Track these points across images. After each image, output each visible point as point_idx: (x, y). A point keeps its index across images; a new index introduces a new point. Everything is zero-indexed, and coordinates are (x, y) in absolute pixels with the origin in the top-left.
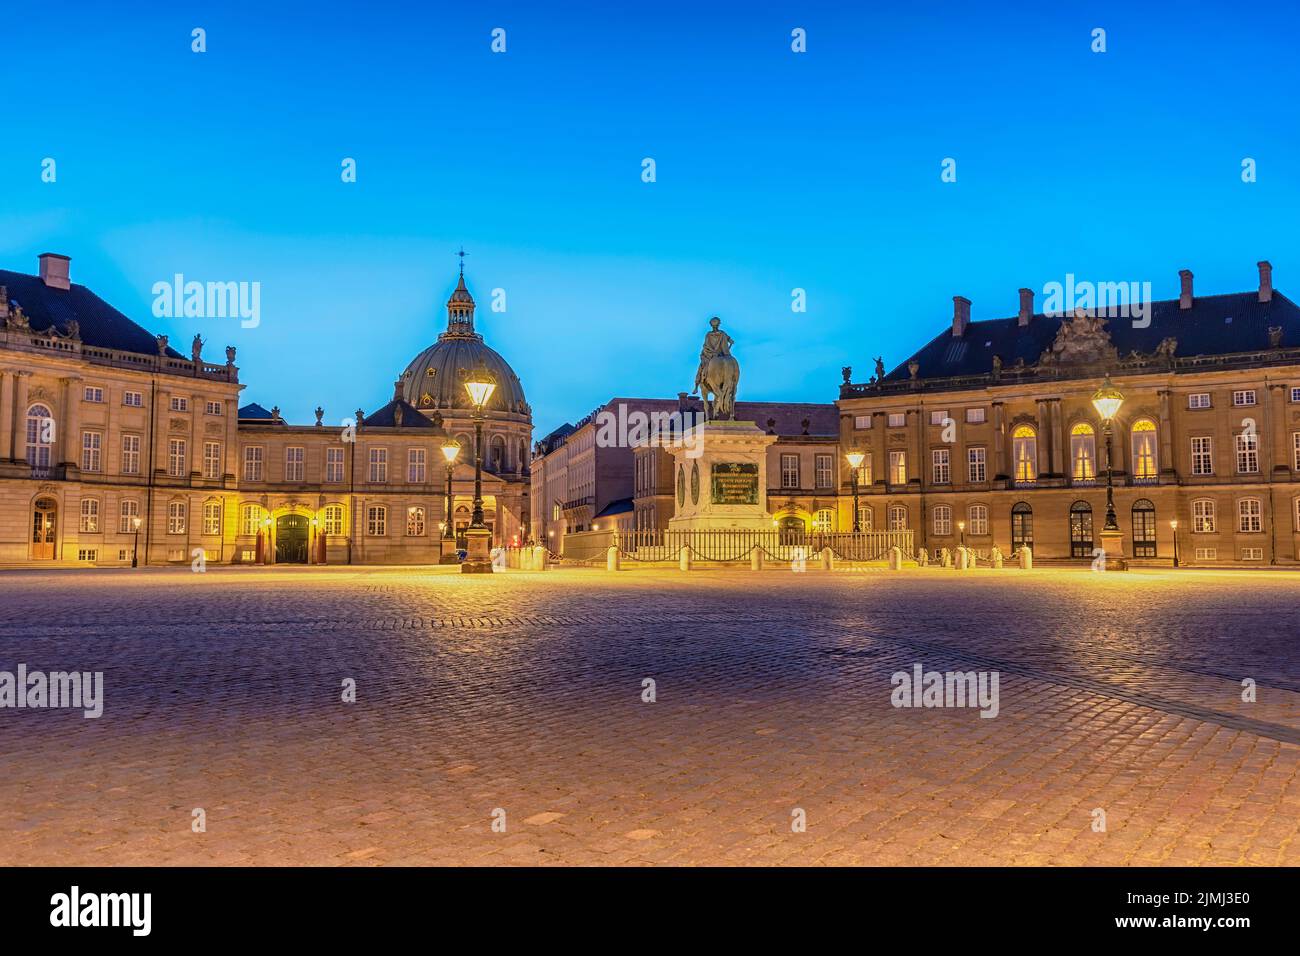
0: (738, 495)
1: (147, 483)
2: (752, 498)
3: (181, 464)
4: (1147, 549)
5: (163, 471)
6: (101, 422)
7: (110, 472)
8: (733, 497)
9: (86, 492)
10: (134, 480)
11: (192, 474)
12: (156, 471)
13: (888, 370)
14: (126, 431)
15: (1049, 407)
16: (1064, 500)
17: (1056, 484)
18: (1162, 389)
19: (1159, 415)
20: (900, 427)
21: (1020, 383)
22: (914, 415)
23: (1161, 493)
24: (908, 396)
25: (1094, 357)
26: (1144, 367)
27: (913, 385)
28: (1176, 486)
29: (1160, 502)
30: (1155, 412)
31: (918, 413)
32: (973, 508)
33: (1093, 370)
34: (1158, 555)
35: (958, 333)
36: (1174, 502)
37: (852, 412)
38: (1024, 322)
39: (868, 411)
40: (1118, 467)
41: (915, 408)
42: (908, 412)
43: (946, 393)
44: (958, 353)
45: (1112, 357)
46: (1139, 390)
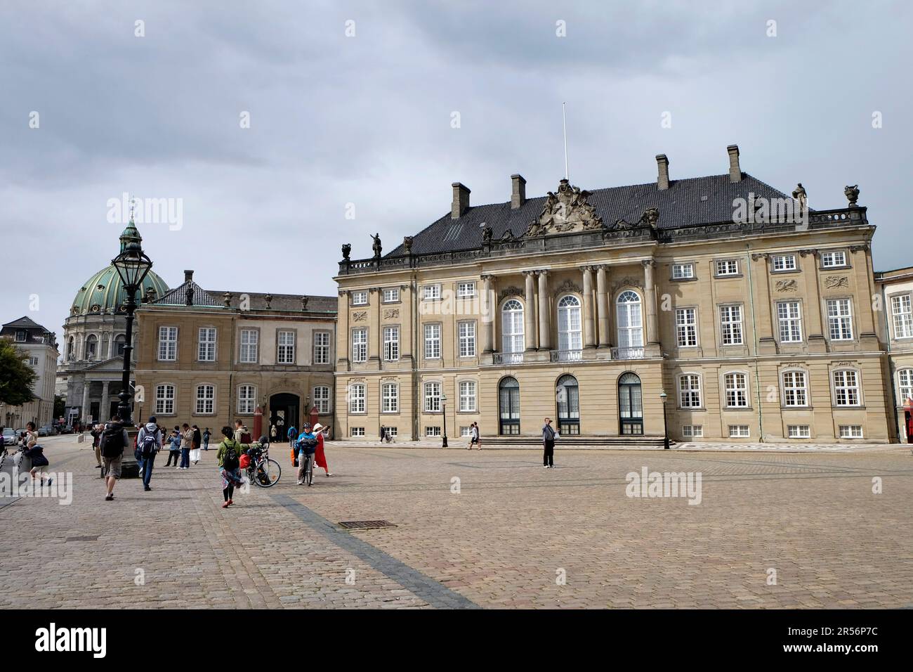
4: (635, 427)
15: (536, 278)
16: (550, 374)
17: (543, 357)
18: (646, 258)
19: (643, 286)
20: (394, 303)
21: (508, 254)
22: (408, 290)
23: (647, 366)
24: (402, 271)
25: (579, 228)
26: (627, 236)
27: (407, 261)
28: (662, 359)
29: (646, 376)
30: (639, 283)
31: (412, 288)
32: (463, 384)
33: (579, 239)
34: (646, 432)
35: (456, 216)
36: (660, 376)
37: (350, 288)
38: (516, 205)
39: (364, 287)
40: (602, 340)
41: (408, 283)
42: (403, 288)
43: (438, 267)
44: (454, 233)
45: (598, 228)
46: (623, 260)
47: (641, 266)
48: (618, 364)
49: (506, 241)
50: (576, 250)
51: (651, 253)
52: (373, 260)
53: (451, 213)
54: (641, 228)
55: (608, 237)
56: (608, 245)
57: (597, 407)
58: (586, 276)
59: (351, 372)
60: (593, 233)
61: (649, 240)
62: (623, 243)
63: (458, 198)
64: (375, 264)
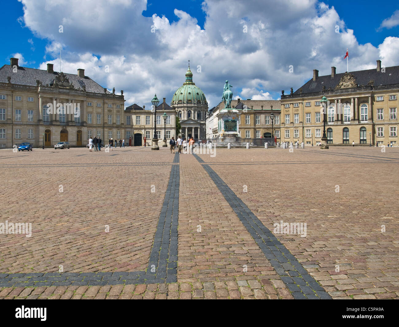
0: (231, 128)
1: (103, 126)
2: (235, 129)
3: (111, 121)
4: (364, 142)
5: (106, 123)
6: (92, 111)
7: (94, 124)
8: (230, 129)
9: (89, 129)
10: (100, 125)
11: (113, 123)
12: (105, 123)
13: (294, 91)
14: (98, 113)
15: (338, 101)
16: (341, 127)
17: (339, 123)
18: (369, 95)
19: (368, 103)
20: (297, 107)
21: (330, 94)
22: (301, 104)
23: (368, 125)
24: (299, 98)
25: (350, 86)
26: (364, 89)
27: (301, 95)
28: (372, 123)
29: (368, 128)
30: (367, 102)
31: (302, 103)
32: (317, 130)
33: (350, 90)
34: (367, 143)
35: (314, 80)
36: (372, 128)
37: (284, 103)
38: (333, 76)
39: (289, 103)
40: (356, 118)
41: (301, 102)
42: (300, 103)
43: (310, 97)
44: (314, 86)
45: (356, 86)
46: (363, 96)
47: (368, 97)
48: (360, 125)
49: (329, 90)
50: (349, 93)
51: (371, 94)
52: (291, 95)
53: (313, 78)
54: (368, 87)
55: (358, 89)
56: (358, 91)
57: (354, 136)
58: (352, 100)
59: (285, 127)
60: (354, 88)
61: (370, 90)
62: (363, 91)
63: (315, 74)
64: (292, 96)
